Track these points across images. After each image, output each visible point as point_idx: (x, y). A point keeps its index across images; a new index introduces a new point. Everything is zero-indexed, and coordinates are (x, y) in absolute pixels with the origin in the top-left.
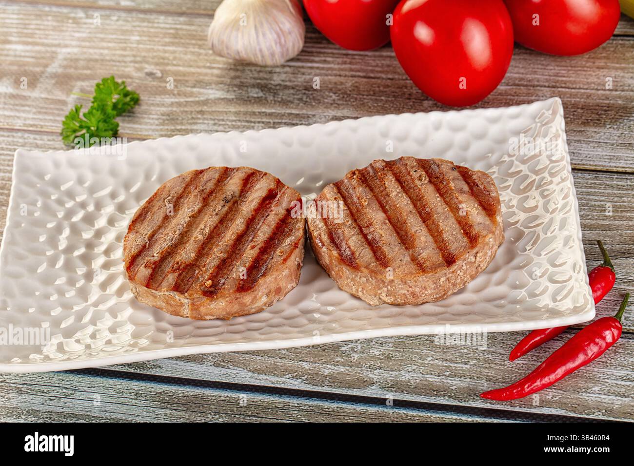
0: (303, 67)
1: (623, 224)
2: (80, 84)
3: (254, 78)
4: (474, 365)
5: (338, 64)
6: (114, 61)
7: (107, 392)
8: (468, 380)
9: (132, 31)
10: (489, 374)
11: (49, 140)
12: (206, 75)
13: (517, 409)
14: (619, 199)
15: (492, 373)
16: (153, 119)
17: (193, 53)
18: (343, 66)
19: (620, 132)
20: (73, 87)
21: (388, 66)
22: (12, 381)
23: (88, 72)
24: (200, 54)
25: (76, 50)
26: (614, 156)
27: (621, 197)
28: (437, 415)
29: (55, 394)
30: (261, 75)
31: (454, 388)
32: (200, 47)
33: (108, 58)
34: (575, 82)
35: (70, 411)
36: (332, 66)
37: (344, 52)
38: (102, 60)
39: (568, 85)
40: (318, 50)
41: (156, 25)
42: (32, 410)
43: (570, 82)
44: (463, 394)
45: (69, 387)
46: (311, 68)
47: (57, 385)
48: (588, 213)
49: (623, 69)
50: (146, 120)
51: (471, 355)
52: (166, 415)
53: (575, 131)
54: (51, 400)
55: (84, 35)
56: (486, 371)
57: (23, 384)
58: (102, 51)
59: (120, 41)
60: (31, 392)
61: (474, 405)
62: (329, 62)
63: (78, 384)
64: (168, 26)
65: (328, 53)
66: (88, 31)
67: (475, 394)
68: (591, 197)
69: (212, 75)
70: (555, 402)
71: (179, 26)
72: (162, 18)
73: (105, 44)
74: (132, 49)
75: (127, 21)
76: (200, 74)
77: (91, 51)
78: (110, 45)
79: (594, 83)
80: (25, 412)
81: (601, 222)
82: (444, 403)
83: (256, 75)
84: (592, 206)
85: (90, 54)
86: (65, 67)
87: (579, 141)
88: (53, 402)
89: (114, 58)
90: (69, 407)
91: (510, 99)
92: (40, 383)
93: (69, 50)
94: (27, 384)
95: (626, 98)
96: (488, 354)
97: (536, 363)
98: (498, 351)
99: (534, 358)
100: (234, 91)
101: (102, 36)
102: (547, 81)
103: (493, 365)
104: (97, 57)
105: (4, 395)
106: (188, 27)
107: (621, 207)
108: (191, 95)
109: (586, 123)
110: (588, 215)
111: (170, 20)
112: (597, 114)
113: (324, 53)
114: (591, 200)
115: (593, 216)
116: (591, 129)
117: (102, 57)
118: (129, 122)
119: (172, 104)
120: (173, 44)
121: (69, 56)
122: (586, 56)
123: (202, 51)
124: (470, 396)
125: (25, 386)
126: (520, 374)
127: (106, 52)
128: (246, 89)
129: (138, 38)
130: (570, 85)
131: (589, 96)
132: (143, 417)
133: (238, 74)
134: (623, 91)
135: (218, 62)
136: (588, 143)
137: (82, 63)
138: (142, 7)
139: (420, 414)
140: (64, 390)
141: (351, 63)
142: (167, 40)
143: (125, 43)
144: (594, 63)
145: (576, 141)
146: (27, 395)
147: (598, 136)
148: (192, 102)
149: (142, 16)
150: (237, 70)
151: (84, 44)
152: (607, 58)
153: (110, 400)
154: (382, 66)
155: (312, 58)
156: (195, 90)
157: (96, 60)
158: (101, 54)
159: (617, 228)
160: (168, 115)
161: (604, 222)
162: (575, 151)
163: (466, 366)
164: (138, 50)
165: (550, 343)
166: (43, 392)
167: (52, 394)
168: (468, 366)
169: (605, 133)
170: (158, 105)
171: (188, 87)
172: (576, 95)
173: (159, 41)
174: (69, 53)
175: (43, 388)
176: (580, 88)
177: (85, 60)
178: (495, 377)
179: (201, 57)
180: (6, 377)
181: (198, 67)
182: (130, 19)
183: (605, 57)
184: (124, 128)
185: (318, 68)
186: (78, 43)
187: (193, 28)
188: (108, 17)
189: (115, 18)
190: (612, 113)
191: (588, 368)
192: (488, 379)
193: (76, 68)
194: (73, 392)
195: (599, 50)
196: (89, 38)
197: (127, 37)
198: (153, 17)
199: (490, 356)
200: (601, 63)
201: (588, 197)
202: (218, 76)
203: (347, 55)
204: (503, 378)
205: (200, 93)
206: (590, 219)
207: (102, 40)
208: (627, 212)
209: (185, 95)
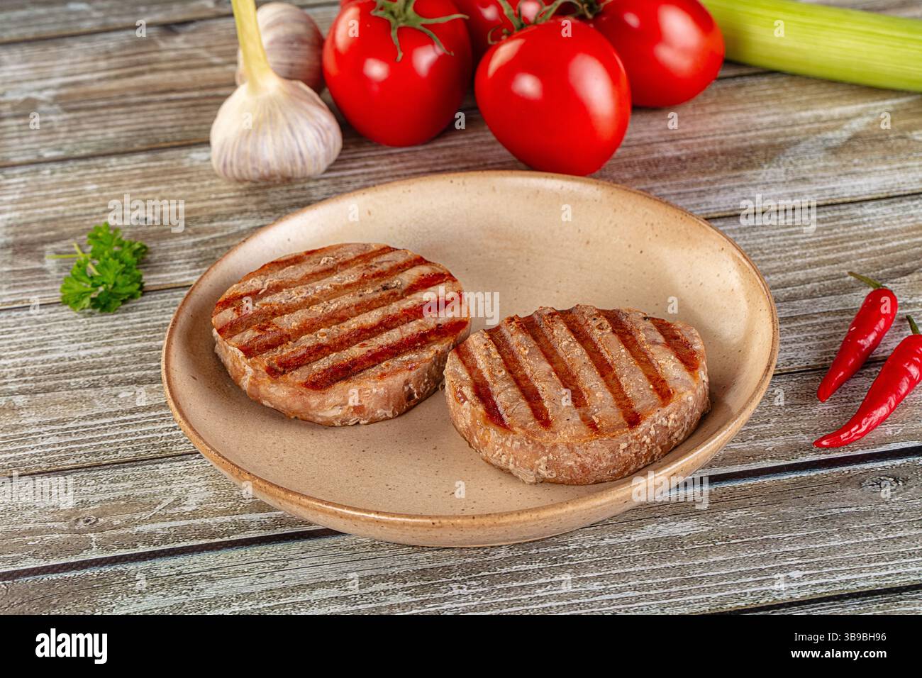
0: (343, 176)
1: (852, 255)
2: (48, 247)
3: (287, 199)
4: (779, 422)
5: (386, 165)
6: (80, 216)
7: (331, 552)
8: (782, 438)
9: (81, 181)
10: (802, 426)
11: (50, 313)
12: (218, 207)
13: (860, 452)
14: (829, 232)
15: (805, 425)
16: (180, 264)
17: (184, 188)
18: (395, 166)
19: (783, 169)
20: (43, 251)
21: (453, 156)
22: (193, 570)
23: (52, 233)
24: (194, 188)
25: (17, 214)
26: (794, 193)
27: (831, 230)
28: (771, 479)
29: (261, 570)
30: (293, 194)
31: (770, 449)
32: (188, 180)
33: (67, 214)
34: (694, 132)
35: (297, 583)
36: (379, 168)
37: (385, 152)
38: (63, 218)
39: (688, 136)
40: (350, 156)
41: (110, 169)
42: (243, 594)
43: (689, 133)
44: (786, 452)
45: (276, 558)
46: (355, 175)
47: (257, 560)
48: (804, 251)
49: (743, 110)
50: (172, 267)
51: (767, 413)
52: (428, 558)
53: (730, 178)
54: (261, 578)
55: (17, 197)
56: (796, 424)
57: (210, 570)
58: (55, 208)
59: (73, 194)
60: (227, 576)
61: (807, 460)
62: (373, 166)
63: (285, 553)
64: (129, 167)
65: (364, 157)
66: (18, 191)
67: (801, 449)
68: (797, 236)
69: (227, 205)
70: (899, 435)
71: (144, 165)
72: (113, 161)
73: (54, 201)
74: (96, 199)
75: (67, 172)
76: (211, 207)
77: (38, 211)
78: (61, 200)
79: (718, 129)
80: (234, 599)
81: (825, 257)
82: (770, 466)
83: (287, 195)
84: (802, 244)
85: (40, 214)
86: (16, 234)
87: (742, 186)
88: (265, 579)
89: (79, 212)
90: (291, 579)
91: (630, 162)
92: (233, 564)
93: (7, 216)
94: (214, 569)
95: (766, 137)
96: (786, 408)
97: (849, 404)
98: (796, 402)
99: (844, 400)
100: (270, 216)
101: (43, 193)
102: (661, 136)
103: (801, 417)
104: (52, 216)
105: (190, 588)
106: (158, 164)
107: (837, 239)
108: (215, 230)
109: (737, 168)
110: (805, 254)
111: (125, 160)
112: (744, 157)
113: (359, 158)
114: (798, 239)
115: (811, 253)
116: (748, 173)
117: (60, 215)
118: (150, 273)
119: (195, 245)
120: (150, 184)
121: (11, 222)
122: (689, 105)
123: (194, 184)
124: (796, 452)
125: (214, 572)
126: (839, 418)
127: (61, 208)
128: (283, 211)
129: (95, 187)
130: (691, 135)
131: (721, 142)
132: (399, 566)
133: (261, 198)
134: (757, 130)
135: (225, 191)
136: (755, 186)
137: (36, 226)
138: (77, 154)
139: (749, 483)
140: (272, 564)
141: (402, 162)
142: (138, 181)
143: (80, 195)
144: (703, 110)
145: (738, 187)
146: (223, 581)
147: (760, 177)
148: (220, 237)
149: (83, 163)
150: (257, 195)
151: (22, 206)
152: (715, 103)
153: (341, 559)
154: (444, 157)
155: (348, 166)
156: (215, 224)
157: (54, 220)
158: (57, 212)
159: (848, 258)
160: (200, 256)
161: (828, 257)
162: (745, 196)
163: (769, 425)
164: (105, 198)
165: (852, 381)
166: (244, 572)
167: (257, 571)
168: (772, 425)
169: (767, 174)
170: (176, 249)
171: (204, 223)
172: (705, 144)
173: (127, 185)
174: (9, 219)
175: (240, 568)
176: (705, 137)
177: (38, 222)
178: (812, 428)
179: (198, 190)
180: (179, 568)
181: (203, 201)
182: (69, 169)
183: (711, 104)
184: (149, 280)
185: (363, 174)
186: (15, 207)
187: (164, 163)
188: (37, 171)
189: (48, 172)
190: (761, 153)
191: (913, 396)
192: (805, 432)
193: (30, 232)
194: (285, 563)
195: (700, 97)
196: (25, 198)
197: (80, 188)
198: (100, 161)
199: (790, 409)
200: (713, 108)
201: (792, 237)
202: (234, 205)
203: (391, 155)
204: (822, 427)
205: (228, 227)
206: (809, 257)
207: (47, 197)
208: (848, 242)
209: (206, 232)
